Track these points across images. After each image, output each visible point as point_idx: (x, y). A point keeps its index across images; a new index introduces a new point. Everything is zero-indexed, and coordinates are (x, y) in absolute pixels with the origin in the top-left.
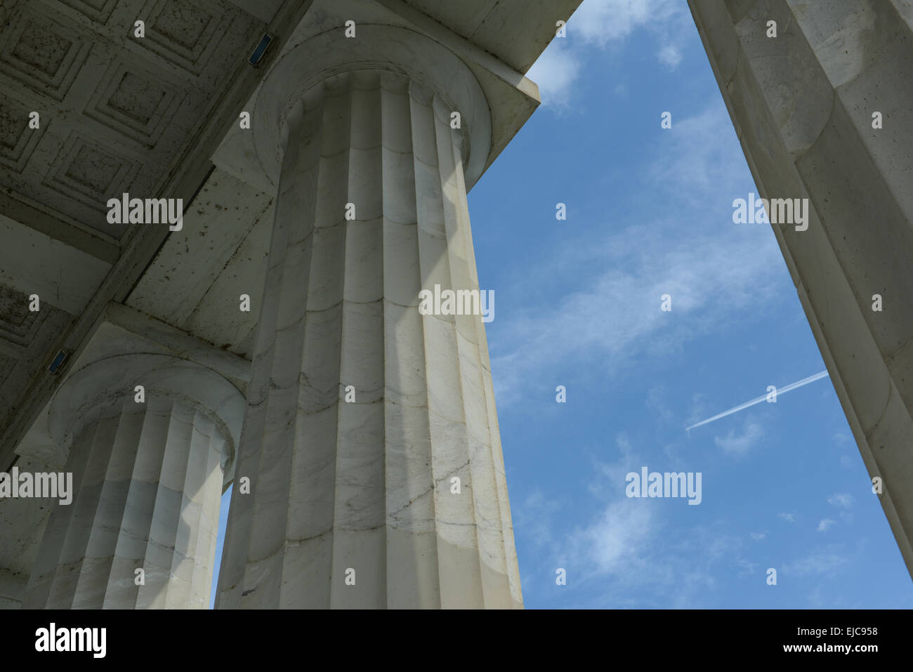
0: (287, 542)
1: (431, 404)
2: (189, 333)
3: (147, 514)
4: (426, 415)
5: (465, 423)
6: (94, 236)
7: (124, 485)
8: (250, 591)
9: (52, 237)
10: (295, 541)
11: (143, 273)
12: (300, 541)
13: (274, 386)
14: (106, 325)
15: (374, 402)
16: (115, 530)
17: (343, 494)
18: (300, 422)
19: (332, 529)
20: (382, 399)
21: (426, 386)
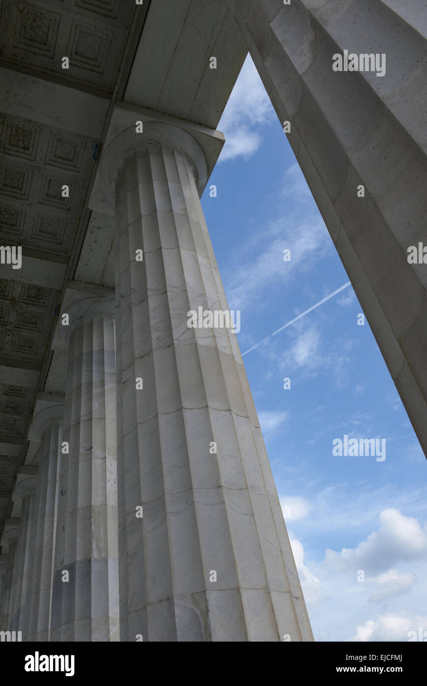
0: (135, 359)
1: (188, 289)
2: (103, 286)
3: (102, 362)
4: (187, 293)
5: (205, 294)
6: (57, 255)
7: (91, 353)
8: (125, 382)
9: (41, 259)
10: (138, 358)
12: (141, 358)
13: (123, 297)
14: (68, 290)
15: (163, 293)
16: (91, 371)
17: (154, 335)
18: (134, 309)
19: (152, 351)
20: (166, 291)
21: (185, 281)
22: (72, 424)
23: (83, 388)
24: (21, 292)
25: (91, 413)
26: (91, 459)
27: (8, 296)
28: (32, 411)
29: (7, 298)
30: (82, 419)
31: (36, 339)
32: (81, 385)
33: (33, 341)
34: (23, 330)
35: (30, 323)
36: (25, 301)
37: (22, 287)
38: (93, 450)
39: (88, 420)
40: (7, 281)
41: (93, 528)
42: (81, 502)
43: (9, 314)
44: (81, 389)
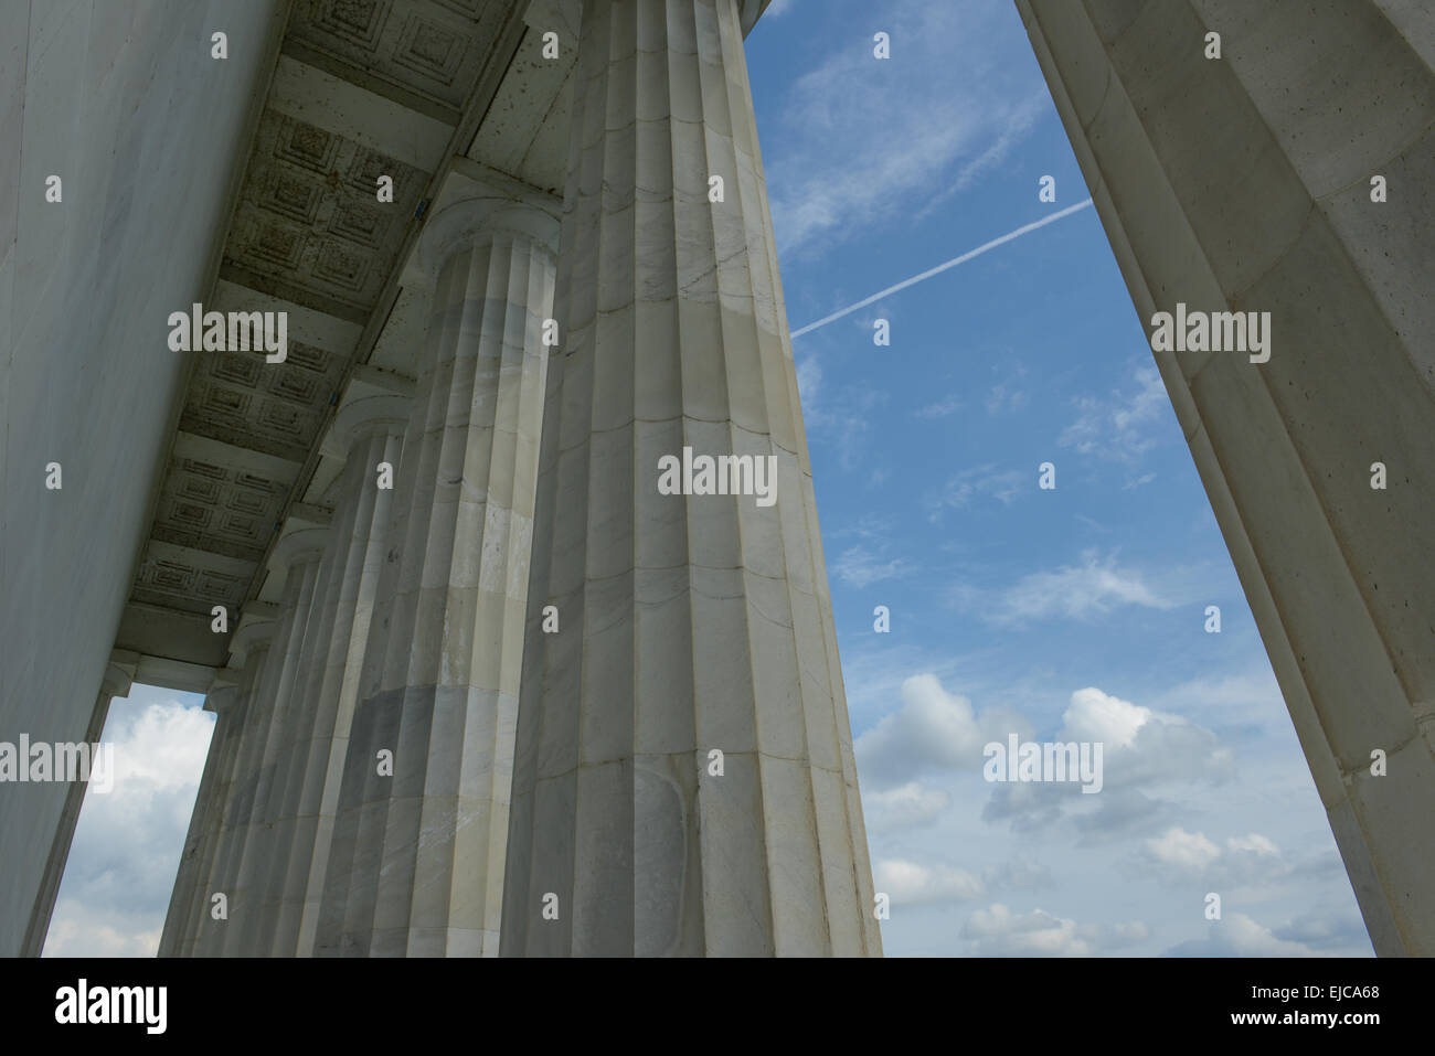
0: (598, 314)
2: (521, 180)
3: (500, 324)
4: (709, 210)
5: (742, 218)
6: (438, 105)
7: (480, 303)
8: (572, 352)
9: (406, 106)
10: (604, 312)
11: (479, 129)
12: (609, 312)
13: (582, 194)
14: (453, 174)
15: (665, 201)
16: (477, 336)
17: (641, 274)
18: (604, 221)
19: (633, 302)
20: (671, 199)
21: (708, 186)
22: (427, 428)
23: (458, 364)
24: (353, 164)
25: (467, 414)
26: (458, 501)
27: (324, 167)
28: (336, 399)
29: (322, 170)
30: (448, 423)
31: (366, 262)
32: (454, 359)
33: (358, 266)
34: (340, 239)
35: (358, 228)
36: (355, 183)
37: (356, 155)
38: (463, 483)
39: (460, 427)
40: (327, 136)
41: (446, 628)
42: (428, 580)
43: (321, 202)
44: (453, 368)
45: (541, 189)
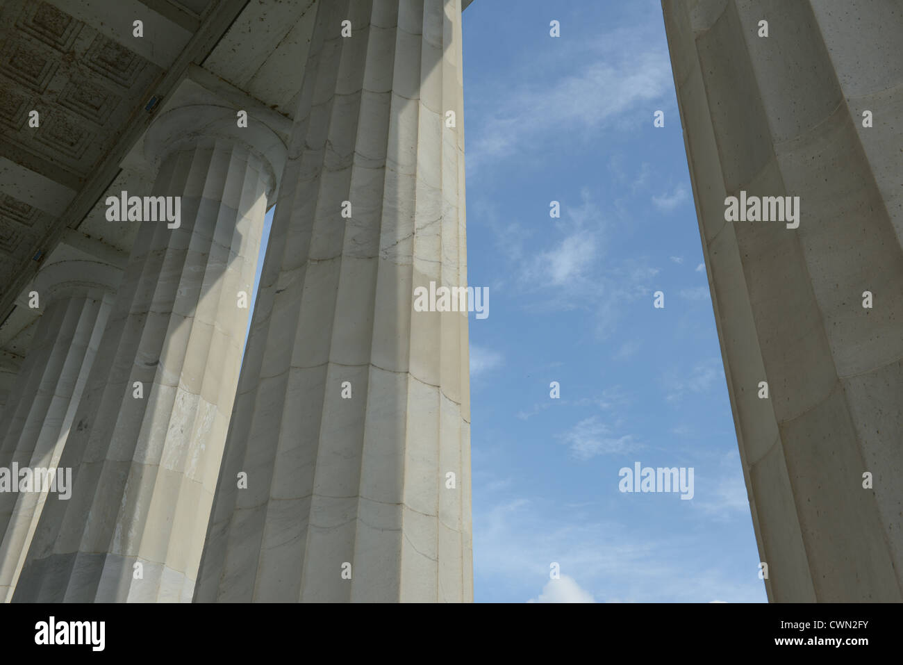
0: (309, 260)
1: (419, 174)
2: (248, 94)
3: (212, 223)
4: (414, 181)
5: (441, 190)
6: (180, 10)
7: (196, 200)
8: (281, 291)
10: (314, 260)
11: (216, 44)
12: (318, 261)
13: (308, 147)
14: (187, 80)
15: (378, 168)
17: (350, 234)
18: (324, 177)
19: (341, 255)
20: (384, 167)
21: (416, 160)
22: (132, 311)
23: (169, 255)
24: (91, 46)
25: (171, 302)
26: (152, 382)
27: (63, 45)
28: (42, 257)
29: (59, 46)
30: (153, 308)
31: (89, 134)
32: (166, 249)
33: (81, 136)
34: (67, 110)
35: (86, 103)
36: (92, 65)
37: (96, 40)
38: (159, 366)
39: (163, 313)
40: (71, 19)
41: (124, 500)
42: (114, 450)
43: (54, 75)
44: (164, 257)
45: (264, 104)
